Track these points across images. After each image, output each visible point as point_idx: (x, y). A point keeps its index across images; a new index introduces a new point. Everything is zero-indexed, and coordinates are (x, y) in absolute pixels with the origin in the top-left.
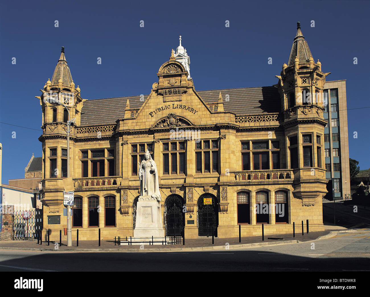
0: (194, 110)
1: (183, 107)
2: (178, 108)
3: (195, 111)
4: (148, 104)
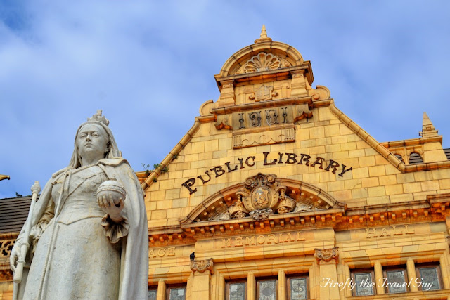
0: (338, 165)
1: (298, 159)
2: (280, 162)
3: (344, 166)
4: (180, 159)
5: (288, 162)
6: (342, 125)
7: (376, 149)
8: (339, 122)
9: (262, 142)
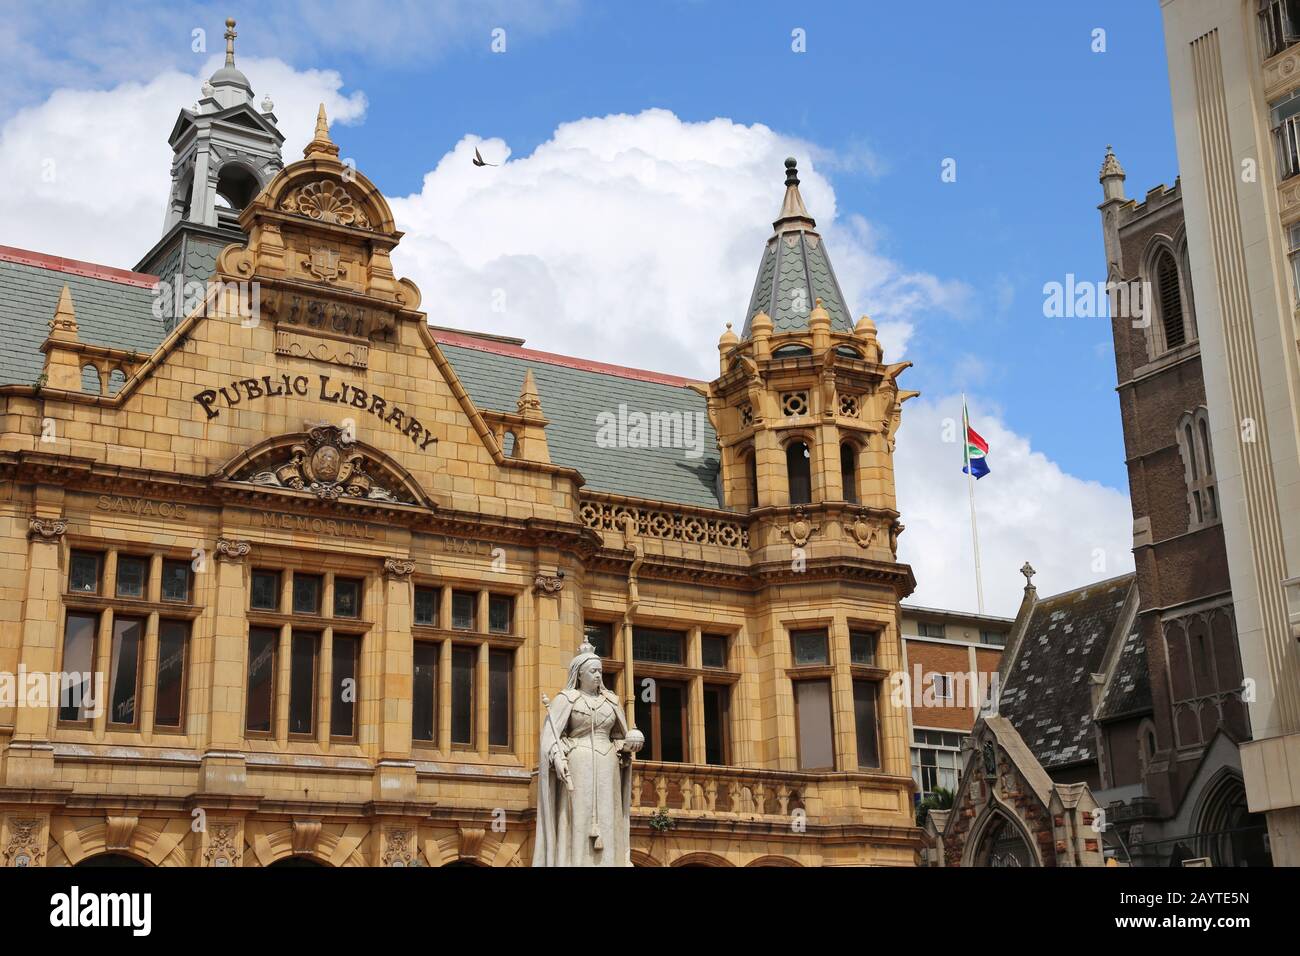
0: (420, 429)
1: (369, 401)
2: (344, 401)
3: (428, 433)
4: (189, 347)
5: (354, 403)
6: (431, 362)
7: (471, 418)
8: (427, 355)
9: (320, 357)
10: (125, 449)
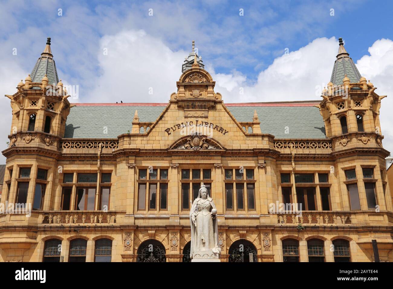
4: (163, 119)
6: (226, 112)
7: (237, 125)
9: (195, 116)
10: (149, 145)
